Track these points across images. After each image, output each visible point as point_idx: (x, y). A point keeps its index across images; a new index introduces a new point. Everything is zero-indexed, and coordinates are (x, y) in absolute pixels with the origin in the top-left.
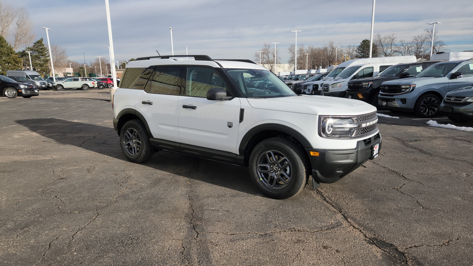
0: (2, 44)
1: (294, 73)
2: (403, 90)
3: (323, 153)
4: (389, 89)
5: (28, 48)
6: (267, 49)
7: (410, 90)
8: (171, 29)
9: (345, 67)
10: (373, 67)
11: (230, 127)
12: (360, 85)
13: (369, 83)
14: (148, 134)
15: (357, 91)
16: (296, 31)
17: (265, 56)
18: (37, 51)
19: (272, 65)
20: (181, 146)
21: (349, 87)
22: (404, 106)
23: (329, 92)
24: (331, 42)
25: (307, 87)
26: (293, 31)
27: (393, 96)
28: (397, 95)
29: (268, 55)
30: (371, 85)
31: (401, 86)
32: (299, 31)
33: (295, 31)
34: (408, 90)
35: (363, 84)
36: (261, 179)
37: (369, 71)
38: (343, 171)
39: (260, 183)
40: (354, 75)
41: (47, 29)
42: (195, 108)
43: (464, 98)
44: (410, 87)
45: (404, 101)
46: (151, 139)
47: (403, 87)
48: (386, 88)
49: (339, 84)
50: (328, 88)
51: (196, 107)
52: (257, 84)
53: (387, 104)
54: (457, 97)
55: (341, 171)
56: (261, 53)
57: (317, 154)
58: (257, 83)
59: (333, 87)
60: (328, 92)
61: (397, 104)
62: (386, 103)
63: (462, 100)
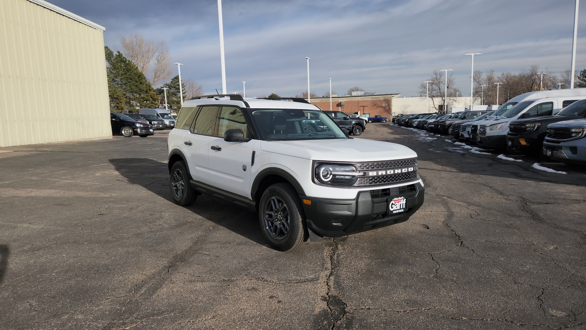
0: (141, 81)
1: (470, 109)
2: (573, 134)
3: (316, 201)
4: (555, 134)
5: (166, 85)
6: (438, 78)
7: (582, 134)
8: (308, 58)
9: (517, 103)
10: (552, 103)
11: (245, 170)
12: (523, 127)
13: (536, 124)
14: (189, 177)
15: (519, 136)
16: (473, 55)
17: (435, 87)
18: (175, 87)
19: (444, 99)
20: (212, 189)
21: (511, 130)
22: (574, 157)
23: (487, 135)
24: (535, 67)
25: (465, 128)
26: (467, 54)
27: (559, 142)
28: (564, 141)
29: (439, 85)
30: (538, 128)
31: (571, 129)
32: (477, 54)
33: (471, 54)
34: (580, 135)
35: (528, 125)
36: (267, 228)
37: (547, 108)
38: (342, 224)
39: (266, 232)
40: (523, 113)
41: (179, 64)
42: (220, 150)
44: (583, 131)
45: (574, 150)
46: (191, 181)
47: (573, 130)
49: (499, 126)
50: (485, 131)
51: (220, 148)
52: (416, 123)
53: (552, 153)
55: (340, 224)
56: (429, 83)
57: (309, 202)
58: (416, 121)
59: (491, 130)
60: (485, 135)
61: (565, 154)
62: (550, 152)
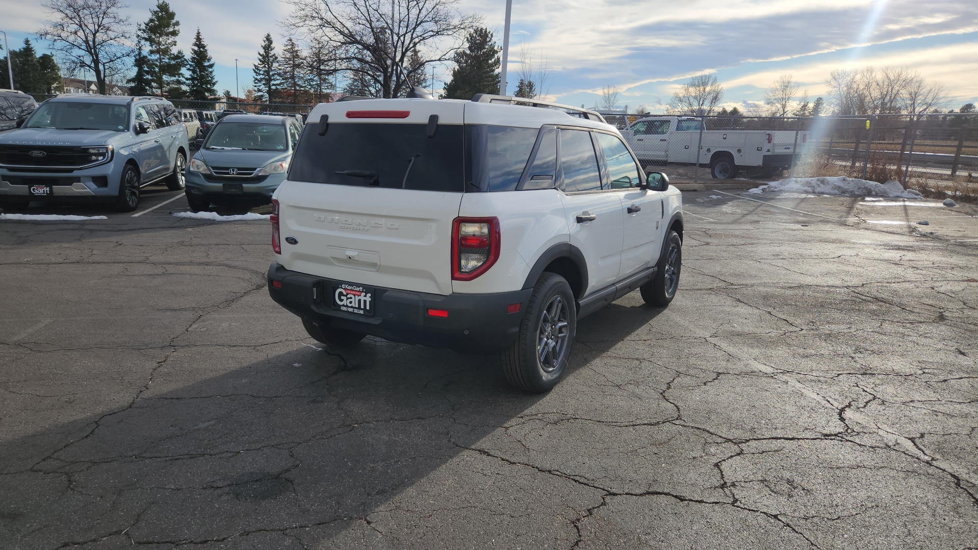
2: (94, 158)
4: (46, 157)
7: (108, 157)
11: (657, 228)
22: (103, 191)
27: (71, 171)
28: (81, 169)
31: (89, 149)
43: (255, 169)
44: (107, 152)
45: (101, 181)
47: (93, 151)
48: (36, 153)
53: (51, 190)
54: (239, 169)
61: (86, 188)
62: (48, 189)
63: (253, 173)
